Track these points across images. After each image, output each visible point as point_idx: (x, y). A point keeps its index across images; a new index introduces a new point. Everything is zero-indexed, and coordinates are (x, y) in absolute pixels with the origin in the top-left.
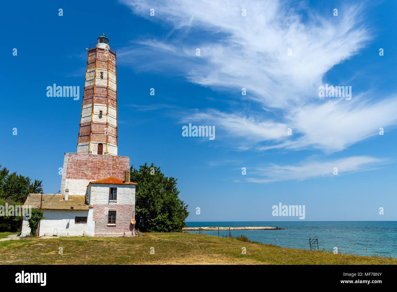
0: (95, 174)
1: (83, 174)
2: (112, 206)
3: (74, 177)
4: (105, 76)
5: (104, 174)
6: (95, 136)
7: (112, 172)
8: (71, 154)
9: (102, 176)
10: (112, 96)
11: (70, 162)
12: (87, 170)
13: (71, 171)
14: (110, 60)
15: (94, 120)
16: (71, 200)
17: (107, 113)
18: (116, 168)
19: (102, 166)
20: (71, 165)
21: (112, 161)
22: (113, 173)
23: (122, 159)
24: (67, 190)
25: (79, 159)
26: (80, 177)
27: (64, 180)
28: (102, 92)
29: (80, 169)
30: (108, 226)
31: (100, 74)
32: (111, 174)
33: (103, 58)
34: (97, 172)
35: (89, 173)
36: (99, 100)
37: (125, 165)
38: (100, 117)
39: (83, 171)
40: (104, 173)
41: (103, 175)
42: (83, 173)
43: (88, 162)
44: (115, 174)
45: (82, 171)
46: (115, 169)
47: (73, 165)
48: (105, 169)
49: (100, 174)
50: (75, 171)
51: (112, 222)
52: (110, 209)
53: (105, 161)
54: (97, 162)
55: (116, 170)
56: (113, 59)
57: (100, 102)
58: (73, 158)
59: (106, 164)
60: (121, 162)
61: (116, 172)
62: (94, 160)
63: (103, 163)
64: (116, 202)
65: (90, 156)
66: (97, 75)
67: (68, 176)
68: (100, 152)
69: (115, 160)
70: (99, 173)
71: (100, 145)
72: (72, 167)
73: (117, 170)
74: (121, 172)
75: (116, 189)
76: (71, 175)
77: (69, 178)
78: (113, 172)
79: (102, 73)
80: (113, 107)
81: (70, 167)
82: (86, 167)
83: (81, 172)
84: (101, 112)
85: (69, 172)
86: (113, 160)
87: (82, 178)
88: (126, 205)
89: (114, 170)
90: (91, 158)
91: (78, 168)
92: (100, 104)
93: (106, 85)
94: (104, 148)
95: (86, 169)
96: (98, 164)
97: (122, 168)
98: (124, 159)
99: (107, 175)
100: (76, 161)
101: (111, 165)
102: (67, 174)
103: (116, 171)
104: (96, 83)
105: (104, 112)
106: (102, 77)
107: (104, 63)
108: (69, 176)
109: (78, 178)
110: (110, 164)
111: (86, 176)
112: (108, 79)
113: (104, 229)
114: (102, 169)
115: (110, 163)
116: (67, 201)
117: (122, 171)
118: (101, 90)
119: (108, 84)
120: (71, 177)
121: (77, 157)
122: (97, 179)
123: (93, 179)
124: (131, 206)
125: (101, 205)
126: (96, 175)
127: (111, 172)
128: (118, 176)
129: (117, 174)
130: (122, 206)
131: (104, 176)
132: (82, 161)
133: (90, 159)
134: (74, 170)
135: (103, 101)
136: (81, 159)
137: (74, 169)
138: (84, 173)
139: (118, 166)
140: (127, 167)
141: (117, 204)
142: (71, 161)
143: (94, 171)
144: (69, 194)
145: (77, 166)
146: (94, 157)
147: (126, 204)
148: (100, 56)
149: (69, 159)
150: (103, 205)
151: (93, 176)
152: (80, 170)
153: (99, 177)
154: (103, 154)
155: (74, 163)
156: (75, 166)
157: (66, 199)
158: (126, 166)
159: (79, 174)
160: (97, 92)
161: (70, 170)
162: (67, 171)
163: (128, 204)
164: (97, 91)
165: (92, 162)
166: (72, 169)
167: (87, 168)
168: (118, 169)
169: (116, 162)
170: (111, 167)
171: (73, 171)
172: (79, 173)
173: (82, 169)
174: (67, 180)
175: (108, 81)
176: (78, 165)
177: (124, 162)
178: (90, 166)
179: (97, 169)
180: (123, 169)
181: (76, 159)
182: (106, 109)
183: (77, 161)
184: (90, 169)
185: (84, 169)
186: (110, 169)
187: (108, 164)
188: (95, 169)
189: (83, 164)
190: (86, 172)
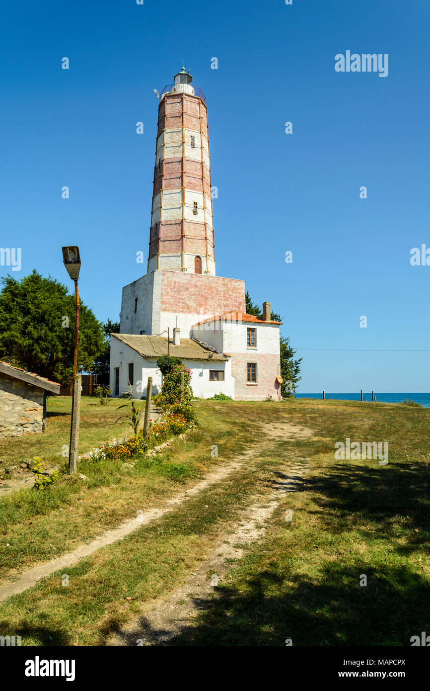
0: (200, 305)
1: (184, 305)
2: (252, 356)
3: (173, 309)
4: (197, 142)
5: (213, 307)
6: (189, 243)
7: (223, 303)
8: (165, 272)
9: (210, 309)
10: (207, 178)
11: (165, 285)
12: (189, 299)
14: (202, 115)
15: (186, 217)
17: (204, 207)
18: (229, 298)
19: (210, 294)
20: (167, 289)
21: (223, 286)
22: (225, 306)
23: (237, 284)
24: (177, 330)
25: (177, 280)
26: (181, 309)
27: (159, 313)
28: (195, 171)
29: (179, 296)
30: (248, 385)
31: (190, 139)
32: (223, 307)
33: (193, 112)
34: (203, 303)
35: (194, 305)
36: (190, 183)
37: (239, 293)
38: (195, 213)
39: (184, 301)
40: (213, 305)
41: (211, 307)
42: (184, 303)
43: (190, 286)
44: (228, 306)
45: (183, 299)
46: (227, 298)
47: (169, 290)
48: (213, 299)
49: (207, 306)
50: (172, 300)
51: (251, 379)
52: (249, 360)
53: (214, 285)
54: (203, 287)
57: (193, 187)
58: (168, 278)
59: (215, 291)
60: (235, 288)
62: (198, 284)
63: (211, 288)
64: (257, 350)
65: (193, 277)
66: (186, 140)
67: (163, 308)
68: (198, 269)
69: (227, 285)
70: (205, 305)
71: (198, 259)
72: (168, 293)
74: (236, 304)
75: (254, 330)
76: (167, 305)
77: (165, 310)
78: (225, 304)
79: (192, 137)
80: (209, 196)
81: (165, 293)
82: (187, 294)
83: (181, 301)
84: (195, 203)
85: (165, 300)
87: (183, 312)
88: (268, 355)
89: (226, 300)
90: (194, 280)
91: (176, 295)
92: (193, 191)
93: (199, 159)
94: (203, 265)
95: (188, 297)
96: (203, 290)
97: (236, 297)
98: (238, 284)
99: (217, 308)
100: (173, 284)
102: (162, 303)
103: (229, 302)
104: (186, 154)
105: (200, 204)
106: (193, 145)
107: (194, 120)
108: (165, 307)
109: (177, 311)
110: (221, 292)
112: (202, 148)
113: (242, 390)
114: (210, 299)
115: (220, 289)
117: (236, 302)
118: (194, 166)
119: (202, 157)
120: (167, 309)
121: (174, 276)
123: (198, 313)
124: (275, 356)
125: (238, 353)
127: (222, 304)
128: (231, 310)
129: (231, 308)
130: (264, 356)
131: (213, 309)
132: (181, 285)
133: (193, 282)
135: (197, 186)
136: (180, 281)
137: (170, 296)
139: (231, 295)
141: (257, 352)
142: (166, 282)
143: (200, 301)
145: (174, 292)
146: (198, 279)
147: (269, 353)
148: (188, 107)
149: (163, 280)
150: (241, 354)
151: (198, 308)
152: (179, 299)
154: (203, 274)
155: (171, 287)
156: (172, 291)
157: (178, 343)
158: (241, 294)
159: (178, 304)
160: (188, 169)
161: (165, 298)
162: (162, 299)
163: (271, 353)
164: (187, 167)
165: (196, 286)
166: (167, 296)
167: (189, 296)
168: (232, 300)
169: (228, 288)
170: (222, 296)
171: (170, 299)
172: (179, 302)
173: (183, 297)
174: (163, 314)
175: (202, 153)
176: (175, 290)
177: (238, 288)
178: (193, 293)
179: (203, 298)
180: (238, 300)
181: (173, 280)
182: (202, 200)
183: (175, 283)
184: (193, 297)
185: (185, 296)
186: (220, 299)
187: (217, 291)
188: (200, 297)
189: (183, 289)
190: (187, 302)
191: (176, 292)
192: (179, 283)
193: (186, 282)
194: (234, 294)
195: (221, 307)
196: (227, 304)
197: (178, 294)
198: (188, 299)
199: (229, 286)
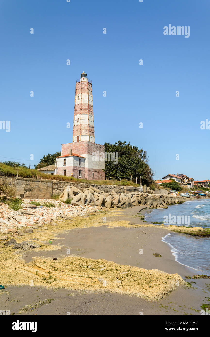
4: (80, 97)
6: (76, 132)
7: (78, 150)
10: (85, 107)
15: (75, 124)
17: (81, 119)
37: (84, 146)
38: (78, 122)
46: (80, 148)
47: (64, 150)
48: (75, 150)
50: (64, 153)
52: (64, 169)
53: (76, 145)
56: (85, 85)
57: (78, 113)
59: (76, 147)
60: (82, 144)
66: (77, 98)
68: (78, 141)
71: (78, 137)
72: (63, 151)
75: (65, 159)
76: (63, 155)
79: (79, 97)
80: (86, 113)
84: (78, 119)
86: (79, 144)
88: (70, 166)
92: (78, 115)
96: (73, 148)
97: (82, 147)
103: (80, 150)
104: (76, 103)
105: (79, 118)
106: (79, 99)
112: (81, 99)
115: (78, 146)
118: (78, 106)
119: (81, 102)
124: (71, 167)
128: (81, 152)
130: (68, 167)
138: (68, 153)
141: (66, 166)
142: (63, 148)
146: (71, 144)
150: (61, 167)
154: (79, 141)
162: (62, 153)
164: (76, 107)
167: (69, 150)
170: (78, 148)
173: (67, 151)
175: (81, 100)
180: (83, 148)
192: (66, 147)
194: (82, 146)
195: (77, 152)
199: (80, 144)
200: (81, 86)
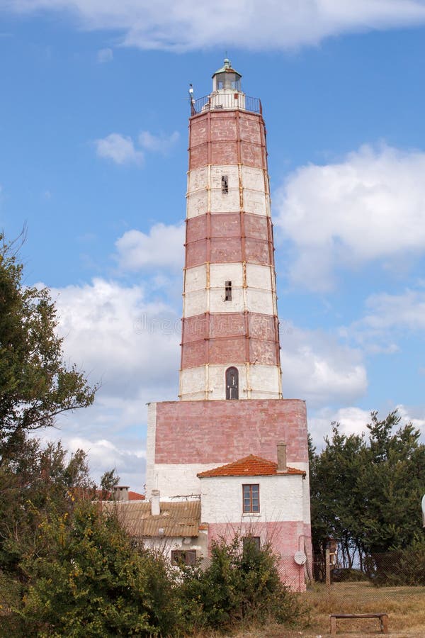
0: (219, 448)
1: (191, 450)
2: (251, 527)
3: (173, 458)
4: (232, 184)
5: (241, 448)
6: (217, 350)
7: (260, 441)
9: (236, 452)
10: (256, 235)
11: (161, 425)
12: (201, 441)
13: (164, 445)
14: (243, 136)
15: (212, 309)
16: (165, 514)
17: (245, 287)
18: (270, 431)
19: (236, 429)
20: (164, 430)
21: (260, 414)
22: (262, 444)
23: (285, 406)
24: (155, 493)
25: (180, 415)
26: (187, 459)
27: (152, 467)
28: (229, 230)
29: (183, 438)
31: (221, 182)
32: (259, 446)
33: (226, 137)
34: (224, 444)
35: (208, 449)
36: (220, 252)
37: (291, 421)
38: (228, 298)
39: (193, 444)
40: (243, 446)
41: (239, 450)
42: (192, 448)
43: (202, 420)
44: (269, 445)
45: (190, 442)
46: (267, 432)
47: (168, 431)
48: (242, 435)
49: (232, 449)
50: (173, 446)
52: (245, 532)
53: (243, 414)
54: (223, 419)
55: (269, 436)
56: (253, 131)
57: (224, 258)
58: (166, 413)
59: (244, 423)
61: (270, 441)
62: (216, 415)
63: (238, 419)
64: (259, 517)
65: (207, 407)
66: (213, 185)
67: (159, 458)
68: (232, 392)
69: (267, 410)
70: (229, 447)
71: (232, 374)
72: (166, 436)
73: (272, 434)
74: (282, 439)
76: (166, 454)
77: (162, 461)
78: (263, 441)
79: (225, 179)
80: (261, 263)
81: (162, 436)
82: (198, 433)
83: (187, 445)
84: (229, 283)
85: (162, 447)
87: (190, 462)
88: (282, 523)
89: (266, 434)
90: (209, 411)
91: (178, 437)
92: (225, 265)
93: (236, 209)
94: (241, 380)
95: (199, 438)
96: (225, 425)
97: (283, 428)
99: (249, 450)
100: (174, 421)
101: (258, 425)
102: (157, 452)
103: (270, 438)
104: (212, 209)
105: (237, 284)
106: (226, 190)
107: (227, 150)
108: (162, 457)
109: (181, 460)
110: (256, 423)
111: (199, 457)
112: (241, 190)
114: (235, 436)
115: (254, 419)
116: (156, 516)
117: (284, 436)
118: (227, 222)
119: (241, 205)
120: (165, 459)
121: (175, 410)
122: (225, 461)
123: (217, 461)
124: (293, 524)
125: (226, 523)
126: (224, 452)
127: (258, 441)
129: (273, 446)
130: (273, 525)
131: (241, 453)
132: (187, 421)
133: (207, 414)
134: (170, 442)
135: (232, 254)
137: (170, 440)
138: (194, 447)
139: (274, 426)
140: (297, 425)
141: (262, 520)
142: (162, 420)
143: (218, 442)
144: (161, 501)
145: (176, 433)
148: (216, 131)
149: (158, 418)
151: (215, 453)
152: (184, 442)
153: (230, 456)
154: (241, 396)
155: (171, 427)
156: (172, 433)
157: (156, 511)
158: (295, 422)
159: (183, 450)
160: (217, 231)
161: (162, 443)
162: (156, 446)
164: (215, 228)
165: (212, 420)
166: (166, 440)
167: (200, 436)
168: (275, 434)
169: (269, 415)
170: (258, 430)
171: (169, 445)
172: (184, 448)
173: (189, 439)
174: (158, 468)
175: (242, 198)
176: (178, 429)
177: (288, 413)
178: (207, 431)
179: (225, 436)
181: (175, 415)
182: (241, 275)
184: (207, 437)
185: (194, 437)
186: (253, 435)
187: (249, 423)
188: (218, 436)
189: (190, 427)
190: (198, 446)
191: (179, 432)
192: (184, 418)
193: (194, 415)
196: (266, 441)
197: (183, 436)
198: (197, 441)
199: (270, 411)
200: (238, 129)
